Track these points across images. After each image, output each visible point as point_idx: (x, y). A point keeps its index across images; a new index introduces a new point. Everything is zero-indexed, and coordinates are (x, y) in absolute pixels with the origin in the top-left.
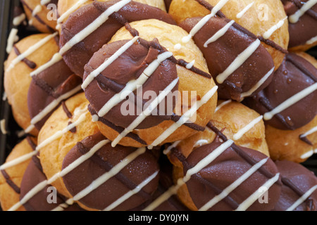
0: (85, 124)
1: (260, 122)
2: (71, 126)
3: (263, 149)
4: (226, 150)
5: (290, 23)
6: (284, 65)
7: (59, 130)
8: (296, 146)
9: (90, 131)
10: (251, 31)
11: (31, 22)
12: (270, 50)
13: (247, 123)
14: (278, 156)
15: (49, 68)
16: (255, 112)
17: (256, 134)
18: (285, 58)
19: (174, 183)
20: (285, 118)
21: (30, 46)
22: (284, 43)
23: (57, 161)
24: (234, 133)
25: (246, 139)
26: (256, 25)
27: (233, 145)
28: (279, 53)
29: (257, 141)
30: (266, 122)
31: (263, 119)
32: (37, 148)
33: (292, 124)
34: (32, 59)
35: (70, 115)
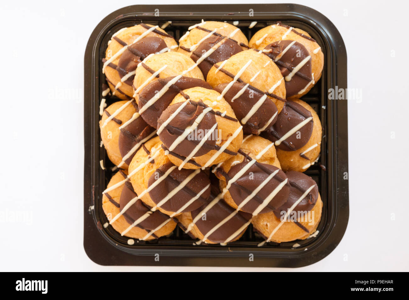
0: (159, 157)
1: (272, 147)
2: (151, 160)
3: (277, 164)
4: (252, 166)
5: (286, 81)
6: (285, 109)
7: (143, 162)
8: (299, 161)
9: (163, 161)
10: (260, 90)
11: (114, 93)
12: (274, 100)
13: (263, 148)
14: (288, 169)
15: (131, 123)
16: (268, 141)
17: (270, 155)
18: (285, 104)
19: (220, 192)
20: (289, 143)
21: (116, 109)
22: (283, 95)
23: (144, 183)
24: (256, 155)
25: (264, 158)
26: (263, 86)
27: (256, 163)
28: (280, 101)
29: (272, 159)
30: (277, 147)
31: (275, 145)
32: (129, 177)
33: (294, 147)
34: (119, 118)
35: (148, 152)
